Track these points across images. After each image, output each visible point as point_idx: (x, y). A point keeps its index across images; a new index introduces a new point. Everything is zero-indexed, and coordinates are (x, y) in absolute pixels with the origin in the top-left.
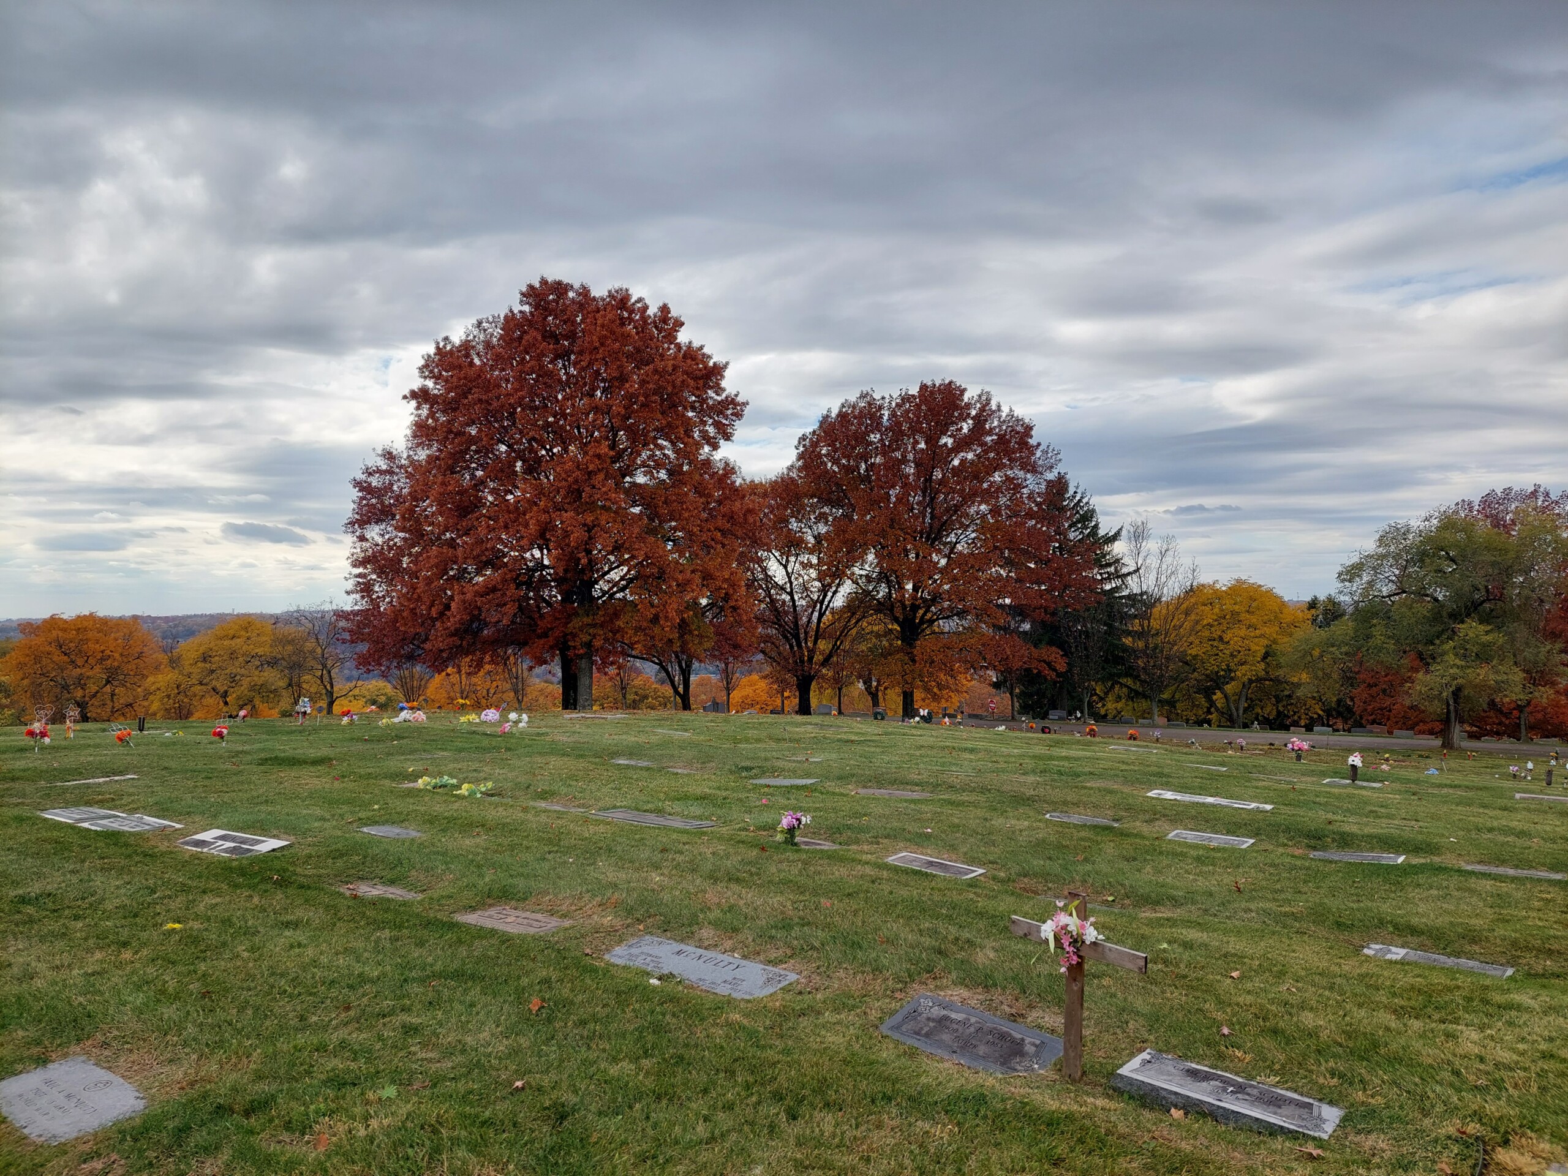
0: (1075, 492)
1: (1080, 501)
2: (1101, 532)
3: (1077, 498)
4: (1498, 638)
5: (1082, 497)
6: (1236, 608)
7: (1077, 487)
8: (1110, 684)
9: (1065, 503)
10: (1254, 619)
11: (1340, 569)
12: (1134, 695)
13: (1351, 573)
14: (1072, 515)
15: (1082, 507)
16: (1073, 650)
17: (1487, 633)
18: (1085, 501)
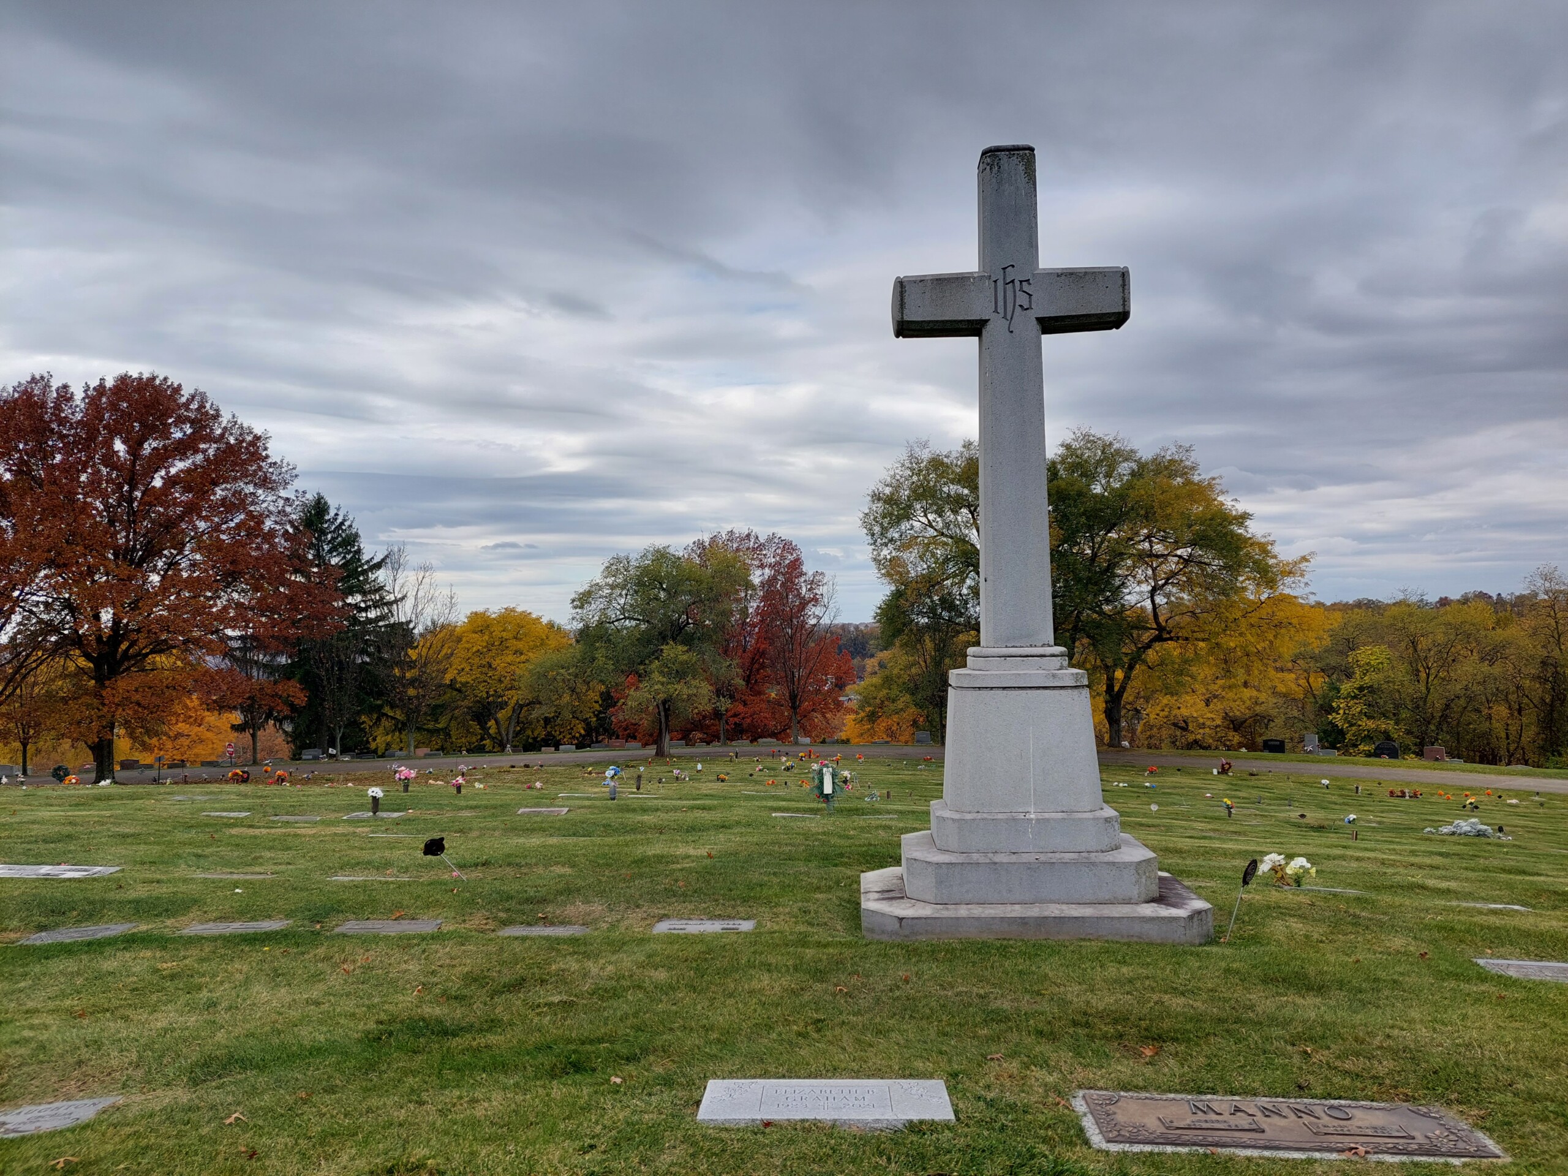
0: (337, 515)
1: (342, 524)
2: (365, 557)
3: (339, 520)
4: (693, 657)
5: (344, 520)
6: (504, 634)
7: (338, 509)
8: (375, 716)
9: (326, 526)
10: (520, 645)
11: (573, 596)
12: (400, 727)
13: (583, 600)
14: (333, 539)
15: (344, 531)
16: (325, 683)
17: (684, 652)
18: (347, 523)
